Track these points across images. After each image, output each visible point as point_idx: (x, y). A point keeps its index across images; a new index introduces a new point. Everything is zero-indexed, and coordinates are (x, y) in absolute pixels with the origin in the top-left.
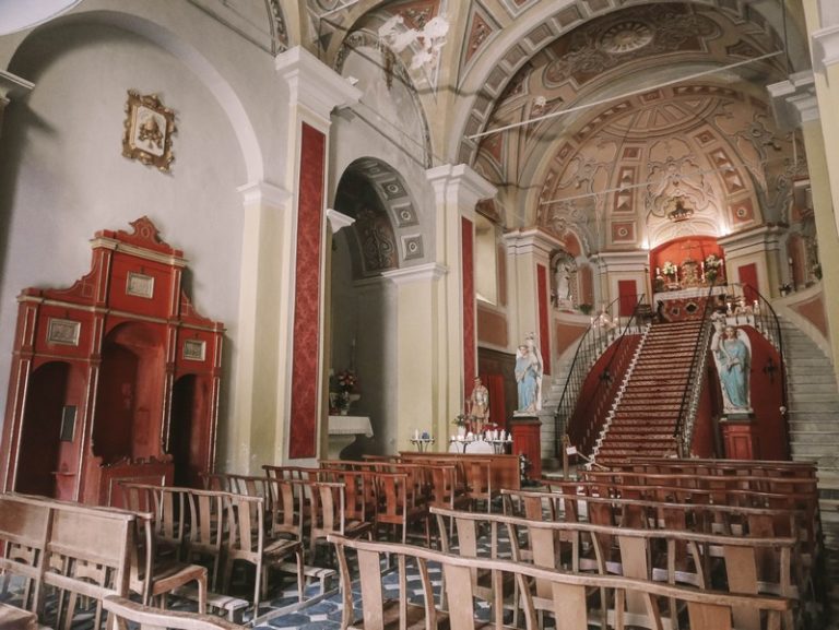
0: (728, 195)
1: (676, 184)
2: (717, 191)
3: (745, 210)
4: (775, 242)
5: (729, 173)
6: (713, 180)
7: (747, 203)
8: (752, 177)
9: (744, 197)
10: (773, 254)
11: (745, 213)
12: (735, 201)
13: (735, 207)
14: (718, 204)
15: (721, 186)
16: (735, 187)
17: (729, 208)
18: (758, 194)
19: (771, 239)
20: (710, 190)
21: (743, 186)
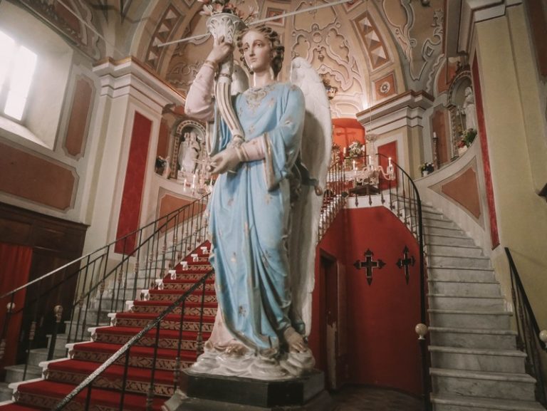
0: (372, 70)
1: (321, 59)
2: (362, 66)
3: (389, 85)
4: (418, 117)
5: (374, 45)
6: (358, 54)
7: (391, 77)
8: (397, 46)
9: (388, 70)
10: (415, 132)
11: (389, 88)
12: (379, 76)
13: (379, 83)
14: (363, 81)
15: (366, 60)
16: (380, 60)
17: (373, 84)
18: (402, 66)
19: (415, 113)
20: (355, 65)
21: (388, 58)
